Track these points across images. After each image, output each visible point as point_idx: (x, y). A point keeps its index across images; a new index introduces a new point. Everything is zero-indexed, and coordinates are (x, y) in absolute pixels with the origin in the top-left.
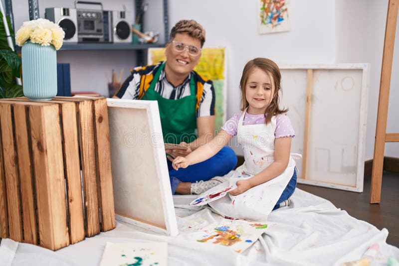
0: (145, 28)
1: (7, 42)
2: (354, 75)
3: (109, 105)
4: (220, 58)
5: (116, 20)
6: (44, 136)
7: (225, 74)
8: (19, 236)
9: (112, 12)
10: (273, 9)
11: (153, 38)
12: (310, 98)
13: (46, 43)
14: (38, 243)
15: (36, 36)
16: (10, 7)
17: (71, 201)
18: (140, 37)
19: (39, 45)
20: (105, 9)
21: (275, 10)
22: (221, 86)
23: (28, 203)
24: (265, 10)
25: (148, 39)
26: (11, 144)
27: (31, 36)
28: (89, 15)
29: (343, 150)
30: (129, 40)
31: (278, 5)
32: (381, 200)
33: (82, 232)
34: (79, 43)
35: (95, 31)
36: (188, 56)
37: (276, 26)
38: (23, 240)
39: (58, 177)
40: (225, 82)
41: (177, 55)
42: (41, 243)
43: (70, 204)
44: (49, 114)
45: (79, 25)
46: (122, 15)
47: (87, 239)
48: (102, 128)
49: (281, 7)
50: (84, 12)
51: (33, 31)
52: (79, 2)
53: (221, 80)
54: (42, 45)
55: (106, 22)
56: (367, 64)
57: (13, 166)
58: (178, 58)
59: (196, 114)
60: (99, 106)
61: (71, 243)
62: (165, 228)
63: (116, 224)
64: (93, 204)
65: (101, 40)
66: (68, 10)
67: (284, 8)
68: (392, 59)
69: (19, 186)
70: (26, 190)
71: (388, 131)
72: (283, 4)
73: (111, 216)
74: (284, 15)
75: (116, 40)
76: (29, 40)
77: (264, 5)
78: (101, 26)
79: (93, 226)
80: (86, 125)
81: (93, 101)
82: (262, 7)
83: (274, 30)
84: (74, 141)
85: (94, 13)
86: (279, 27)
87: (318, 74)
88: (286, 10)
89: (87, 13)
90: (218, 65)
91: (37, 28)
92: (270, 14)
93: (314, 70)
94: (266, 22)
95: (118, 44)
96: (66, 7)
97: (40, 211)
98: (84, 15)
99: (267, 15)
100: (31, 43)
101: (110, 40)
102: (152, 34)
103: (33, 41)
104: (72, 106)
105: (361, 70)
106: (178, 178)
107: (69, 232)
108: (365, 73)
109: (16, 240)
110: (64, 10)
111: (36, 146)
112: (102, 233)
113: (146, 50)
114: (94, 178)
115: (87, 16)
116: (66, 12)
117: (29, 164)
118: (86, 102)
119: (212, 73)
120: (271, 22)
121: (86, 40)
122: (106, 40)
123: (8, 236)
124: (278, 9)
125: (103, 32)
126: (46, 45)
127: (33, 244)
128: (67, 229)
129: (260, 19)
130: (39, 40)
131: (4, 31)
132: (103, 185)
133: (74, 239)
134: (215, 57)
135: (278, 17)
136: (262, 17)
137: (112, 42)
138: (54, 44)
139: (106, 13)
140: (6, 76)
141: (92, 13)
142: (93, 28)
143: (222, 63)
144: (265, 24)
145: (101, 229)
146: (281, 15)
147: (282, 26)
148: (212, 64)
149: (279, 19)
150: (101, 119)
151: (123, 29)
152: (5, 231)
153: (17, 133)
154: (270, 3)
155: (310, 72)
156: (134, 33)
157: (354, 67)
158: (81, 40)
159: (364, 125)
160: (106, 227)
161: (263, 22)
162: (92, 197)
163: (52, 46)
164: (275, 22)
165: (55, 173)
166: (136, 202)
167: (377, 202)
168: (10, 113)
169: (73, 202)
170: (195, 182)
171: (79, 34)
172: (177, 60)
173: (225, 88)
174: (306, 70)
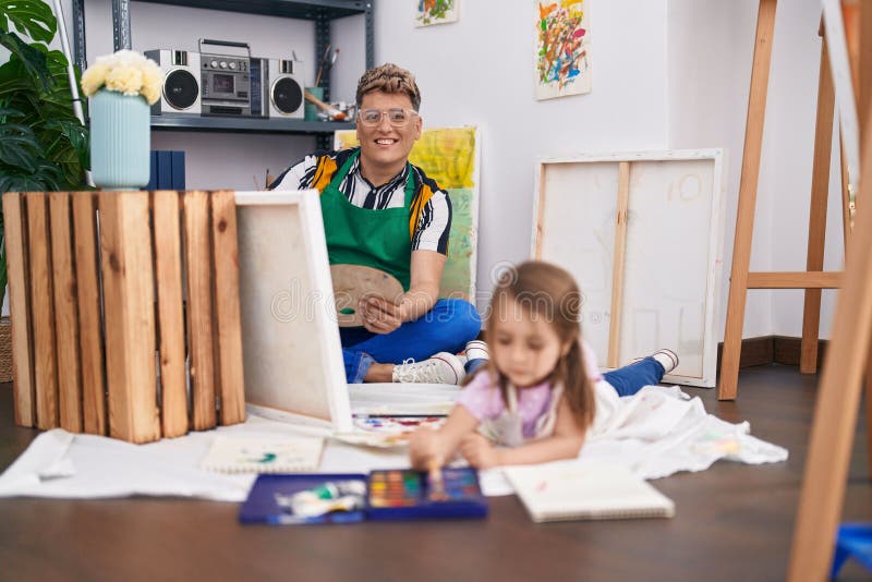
0: (333, 95)
1: (72, 111)
2: (700, 170)
3: (239, 202)
4: (467, 147)
5: (275, 75)
6: (121, 245)
7: (475, 176)
8: (76, 423)
9: (267, 61)
10: (561, 53)
11: (346, 112)
12: (622, 215)
13: (133, 92)
14: (108, 434)
15: (117, 79)
16: (81, 51)
17: (166, 362)
18: (320, 109)
19: (119, 93)
20: (255, 55)
21: (564, 56)
22: (466, 199)
23: (91, 366)
24: (547, 55)
25: (336, 113)
26: (66, 261)
27: (107, 79)
28: (224, 65)
29: (682, 311)
30: (300, 113)
31: (570, 45)
32: (738, 395)
33: (183, 422)
34: (202, 115)
35: (234, 96)
36: (391, 129)
37: (565, 84)
38: (83, 430)
39: (144, 318)
40: (475, 192)
41: (374, 132)
42: (112, 433)
43: (163, 367)
44: (132, 207)
45: (204, 82)
46: (287, 66)
47: (193, 434)
48: (225, 244)
49: (573, 50)
50: (215, 59)
51: (110, 70)
52: (206, 42)
53: (467, 189)
54: (125, 94)
55: (256, 79)
56: (721, 150)
57: (69, 301)
58: (377, 136)
59: (411, 244)
60: (219, 202)
61: (162, 435)
62: (329, 419)
63: (246, 417)
64: (205, 374)
65: (244, 112)
66: (185, 53)
67: (580, 50)
68: (761, 138)
69: (78, 336)
70: (88, 341)
71: (753, 268)
72: (579, 44)
73: (237, 400)
74: (580, 64)
75: (274, 112)
76: (102, 87)
77: (545, 46)
78: (246, 87)
79: (203, 412)
80: (196, 233)
81: (210, 193)
82: (541, 49)
83: (563, 92)
84: (173, 257)
85: (232, 61)
86: (570, 85)
87: (637, 170)
88: (584, 54)
89: (220, 60)
90: (462, 161)
91: (118, 65)
92: (555, 63)
93: (631, 163)
94: (548, 78)
95: (278, 120)
96: (181, 50)
97: (111, 376)
98: (215, 64)
99: (551, 64)
100: (108, 91)
101: (263, 114)
102: (343, 106)
103: (109, 88)
104: (171, 197)
105: (711, 161)
106: (372, 356)
107: (161, 416)
108: (718, 166)
109: (70, 431)
110: (178, 53)
111: (110, 262)
112: (220, 428)
113: (333, 134)
114: (207, 328)
115: (221, 67)
116: (181, 57)
117: (95, 295)
118: (196, 194)
119: (452, 175)
120: (557, 78)
121: (216, 111)
122: (256, 113)
123: (58, 425)
124: (569, 53)
125: (249, 98)
126: (131, 94)
127: (98, 433)
128: (157, 411)
129: (538, 73)
130: (121, 85)
131: (69, 91)
132: (223, 341)
133: (169, 429)
134: (457, 146)
135: (570, 66)
136: (542, 68)
137: (267, 117)
138: (145, 92)
139: (255, 62)
140: (68, 171)
141: (228, 61)
142: (230, 90)
143: (471, 156)
144: (546, 81)
145: (218, 421)
146: (575, 64)
147: (577, 84)
148: (451, 158)
149: (572, 70)
150: (223, 226)
151: (288, 94)
152: (52, 418)
153: (78, 243)
154: (556, 42)
155: (624, 167)
156: (308, 102)
157: (699, 157)
158: (208, 111)
159: (717, 261)
160: (227, 418)
161: (542, 77)
162: (204, 361)
163: (143, 97)
164: (564, 78)
165: (138, 309)
166: (284, 378)
167: (728, 398)
168: (66, 208)
169: (168, 365)
170: (402, 363)
171: (203, 99)
172: (376, 141)
173: (474, 203)
174: (617, 163)
